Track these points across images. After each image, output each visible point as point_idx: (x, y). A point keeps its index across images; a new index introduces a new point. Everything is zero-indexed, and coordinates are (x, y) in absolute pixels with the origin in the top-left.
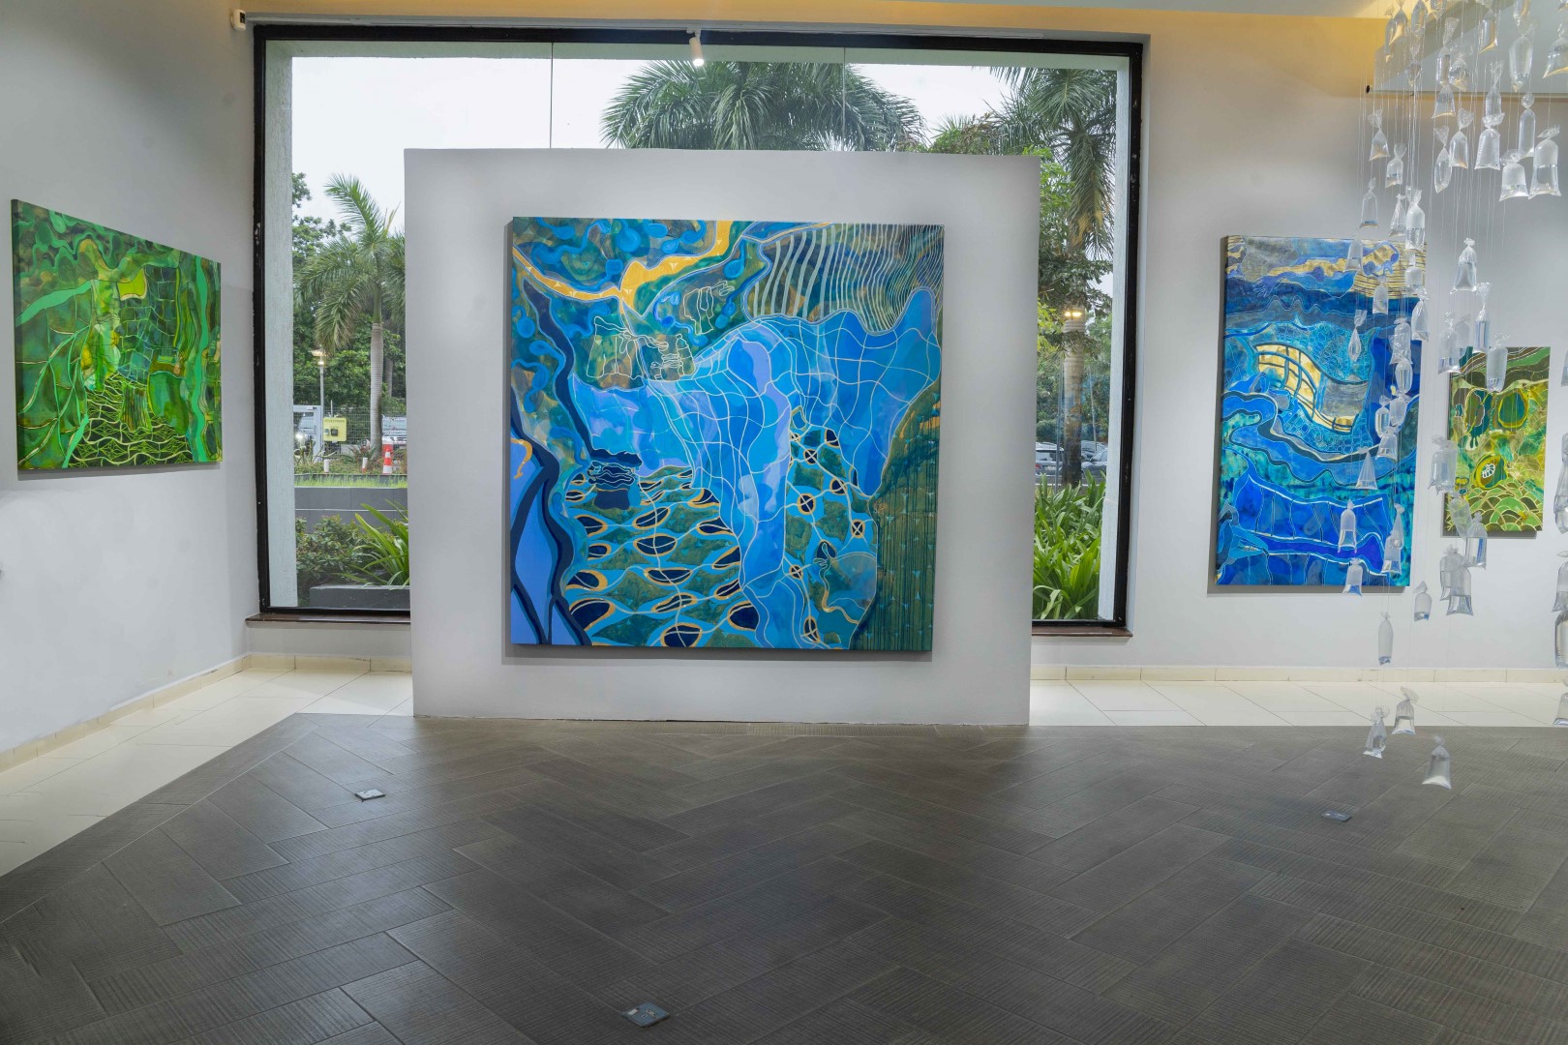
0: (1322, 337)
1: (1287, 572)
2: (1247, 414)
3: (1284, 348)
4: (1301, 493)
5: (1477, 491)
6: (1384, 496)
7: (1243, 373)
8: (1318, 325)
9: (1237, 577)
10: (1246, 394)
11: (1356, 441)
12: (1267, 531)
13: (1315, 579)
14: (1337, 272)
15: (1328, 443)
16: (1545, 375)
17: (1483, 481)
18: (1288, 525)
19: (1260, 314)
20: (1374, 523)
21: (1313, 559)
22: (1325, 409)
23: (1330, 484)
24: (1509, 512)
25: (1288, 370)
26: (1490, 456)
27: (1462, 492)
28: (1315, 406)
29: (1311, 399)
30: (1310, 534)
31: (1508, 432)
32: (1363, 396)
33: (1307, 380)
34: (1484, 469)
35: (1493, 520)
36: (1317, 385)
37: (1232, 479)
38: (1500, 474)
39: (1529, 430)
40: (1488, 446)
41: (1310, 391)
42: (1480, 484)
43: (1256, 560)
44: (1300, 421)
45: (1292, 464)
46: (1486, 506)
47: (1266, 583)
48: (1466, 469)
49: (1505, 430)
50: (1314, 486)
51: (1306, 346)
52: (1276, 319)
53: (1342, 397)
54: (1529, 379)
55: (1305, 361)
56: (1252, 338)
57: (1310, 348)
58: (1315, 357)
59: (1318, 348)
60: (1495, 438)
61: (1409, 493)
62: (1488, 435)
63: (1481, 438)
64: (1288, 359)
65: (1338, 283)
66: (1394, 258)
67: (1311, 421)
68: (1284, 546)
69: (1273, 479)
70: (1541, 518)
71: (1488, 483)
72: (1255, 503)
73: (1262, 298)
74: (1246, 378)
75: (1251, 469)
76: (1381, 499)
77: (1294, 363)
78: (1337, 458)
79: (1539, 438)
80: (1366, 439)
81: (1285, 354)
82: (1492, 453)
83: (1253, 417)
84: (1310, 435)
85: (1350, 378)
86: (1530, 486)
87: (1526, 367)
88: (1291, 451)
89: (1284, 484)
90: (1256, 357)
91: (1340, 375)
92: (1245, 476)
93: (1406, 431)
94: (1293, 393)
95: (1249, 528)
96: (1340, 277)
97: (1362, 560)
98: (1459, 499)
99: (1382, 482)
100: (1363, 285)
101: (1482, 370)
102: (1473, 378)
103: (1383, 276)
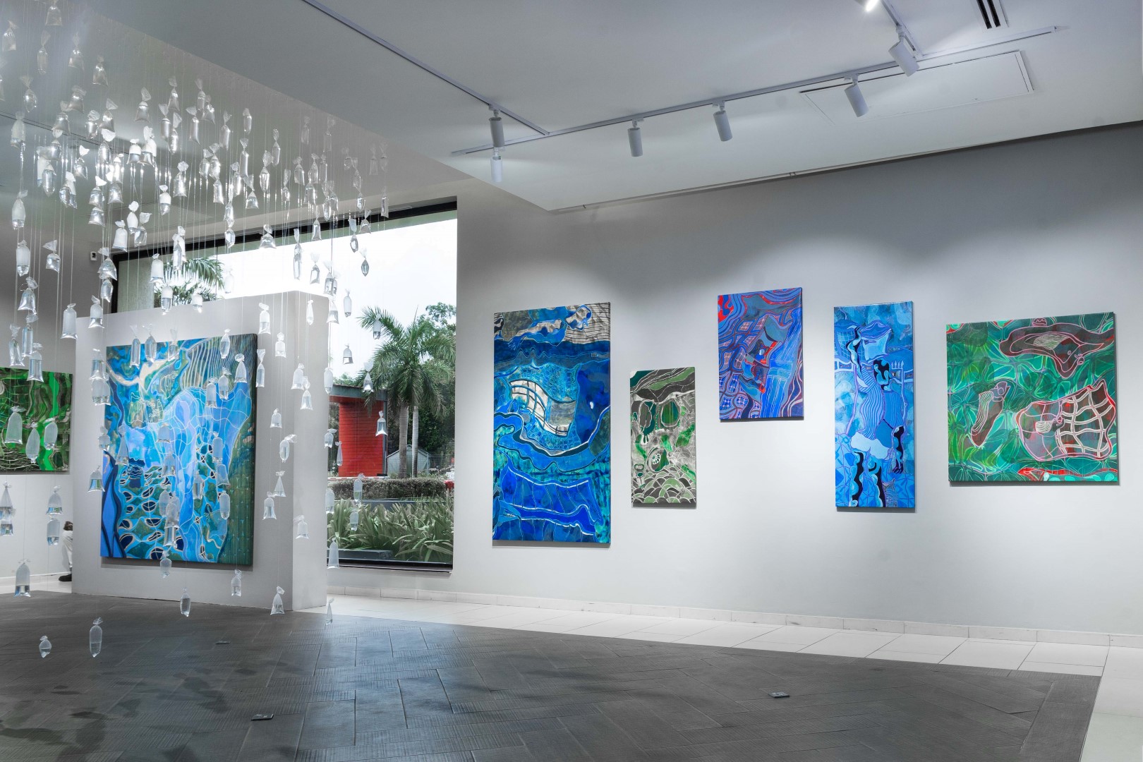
0: (548, 373)
1: (532, 532)
2: (507, 427)
3: (526, 382)
4: (539, 478)
5: (650, 474)
6: (589, 479)
7: (504, 400)
8: (545, 365)
9: (504, 534)
10: (506, 414)
11: (570, 441)
12: (520, 504)
13: (548, 537)
14: (554, 329)
15: (553, 444)
16: (692, 387)
17: (654, 467)
18: (532, 500)
19: (512, 362)
20: (584, 498)
21: (547, 522)
22: (551, 421)
23: (556, 471)
24: (672, 489)
25: (529, 396)
26: (657, 448)
27: (640, 475)
29: (542, 414)
30: (545, 505)
31: (668, 431)
32: (573, 411)
33: (540, 402)
34: (654, 458)
35: (661, 495)
36: (546, 405)
37: (499, 470)
38: (664, 461)
39: (681, 429)
40: (655, 441)
41: (541, 409)
42: (651, 469)
43: (514, 523)
44: (537, 429)
45: (533, 459)
46: (656, 485)
47: (519, 539)
48: (642, 458)
49: (666, 429)
50: (546, 473)
51: (539, 379)
52: (521, 363)
53: (560, 412)
54: (680, 391)
55: (538, 390)
56: (508, 377)
57: (541, 381)
58: (544, 387)
59: (546, 380)
60: (659, 435)
61: (605, 476)
62: (654, 433)
63: (650, 436)
64: (529, 389)
65: (556, 336)
66: (589, 315)
67: (543, 429)
68: (530, 514)
69: (522, 469)
70: (694, 493)
71: (657, 468)
72: (512, 485)
73: (513, 351)
74: (506, 404)
75: (510, 463)
76: (587, 481)
77: (532, 391)
78: (560, 454)
79: (689, 434)
80: (576, 439)
81: (527, 386)
82: (658, 446)
83: (510, 429)
84: (543, 439)
85: (565, 399)
86: (685, 469)
87: (677, 383)
88: (532, 449)
89: (529, 472)
90: (511, 390)
91: (559, 397)
92: (507, 467)
93: (601, 434)
94: (532, 411)
95: (509, 502)
96: (557, 332)
97: (577, 524)
98: (638, 480)
99: (588, 469)
100: (572, 336)
101: (648, 387)
102: (643, 393)
103: (582, 329)
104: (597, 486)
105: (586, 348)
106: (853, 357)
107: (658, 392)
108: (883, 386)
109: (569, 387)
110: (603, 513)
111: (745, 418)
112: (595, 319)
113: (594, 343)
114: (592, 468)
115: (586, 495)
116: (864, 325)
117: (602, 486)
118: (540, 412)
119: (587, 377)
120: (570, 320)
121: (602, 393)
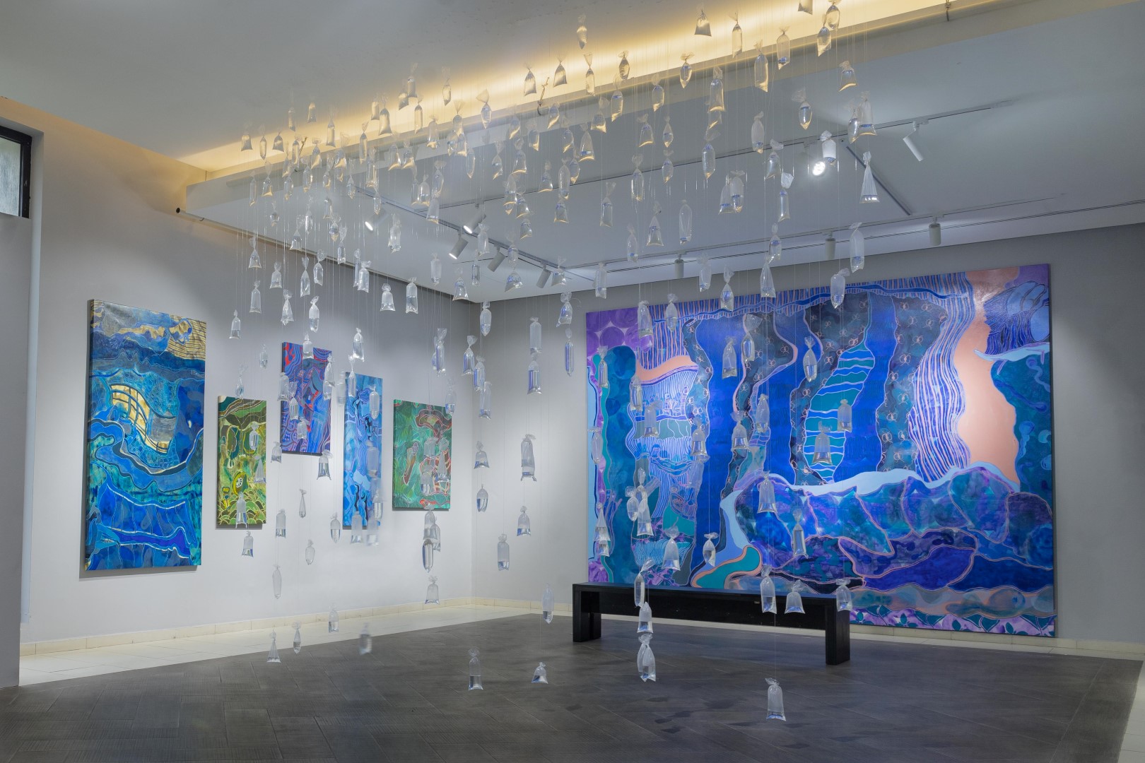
0: (150, 383)
1: (132, 558)
2: (106, 436)
3: (128, 388)
4: (139, 497)
5: (234, 497)
6: (185, 500)
7: (103, 405)
8: (148, 373)
9: (102, 563)
10: (105, 422)
11: (170, 459)
12: (119, 527)
13: (148, 563)
14: (158, 336)
15: (154, 461)
16: (264, 419)
17: (237, 490)
18: (132, 522)
19: (114, 362)
20: (181, 521)
21: (147, 547)
22: (152, 435)
23: (156, 491)
24: (250, 511)
25: (130, 405)
26: (240, 473)
27: (227, 497)
28: (147, 433)
29: (144, 427)
30: (144, 528)
31: (248, 457)
32: (173, 427)
33: (142, 413)
34: (237, 481)
36: (147, 417)
37: (97, 487)
38: (245, 486)
39: (258, 456)
40: (239, 465)
41: (143, 421)
42: (235, 492)
43: (112, 549)
44: (138, 444)
45: (133, 476)
47: (118, 567)
48: (228, 481)
49: (247, 455)
50: (146, 492)
51: (141, 387)
52: (123, 366)
53: (162, 427)
54: (257, 421)
55: (140, 399)
56: (108, 379)
57: (144, 390)
58: (146, 397)
59: (148, 390)
60: (242, 460)
61: (199, 498)
62: (238, 457)
63: (235, 460)
64: (131, 397)
65: (159, 344)
66: (190, 331)
67: (145, 444)
68: (129, 538)
69: (122, 487)
70: (265, 515)
71: (239, 491)
72: (111, 506)
73: (114, 350)
74: (105, 409)
75: (108, 479)
76: (184, 502)
77: (134, 400)
78: (160, 472)
79: (262, 462)
80: (175, 458)
81: (129, 393)
82: (241, 470)
83: (110, 439)
84: (144, 454)
85: (166, 414)
86: (259, 493)
87: (255, 413)
88: (133, 466)
89: (129, 491)
90: (111, 393)
91: (161, 411)
92: (105, 485)
93: (197, 454)
94: (133, 422)
95: (108, 525)
96: (160, 340)
97: (174, 548)
98: (225, 502)
99: (185, 490)
100: (173, 347)
101: (235, 413)
102: (231, 419)
103: (183, 342)
104: (193, 508)
105: (187, 364)
106: (356, 413)
107: (241, 420)
108: (369, 437)
109: (170, 401)
110: (197, 535)
111: (297, 452)
112: (195, 335)
113: (193, 361)
114: (189, 489)
115: (183, 516)
116: (362, 390)
117: (197, 507)
118: (141, 425)
119: (186, 393)
120: (173, 330)
121: (199, 413)
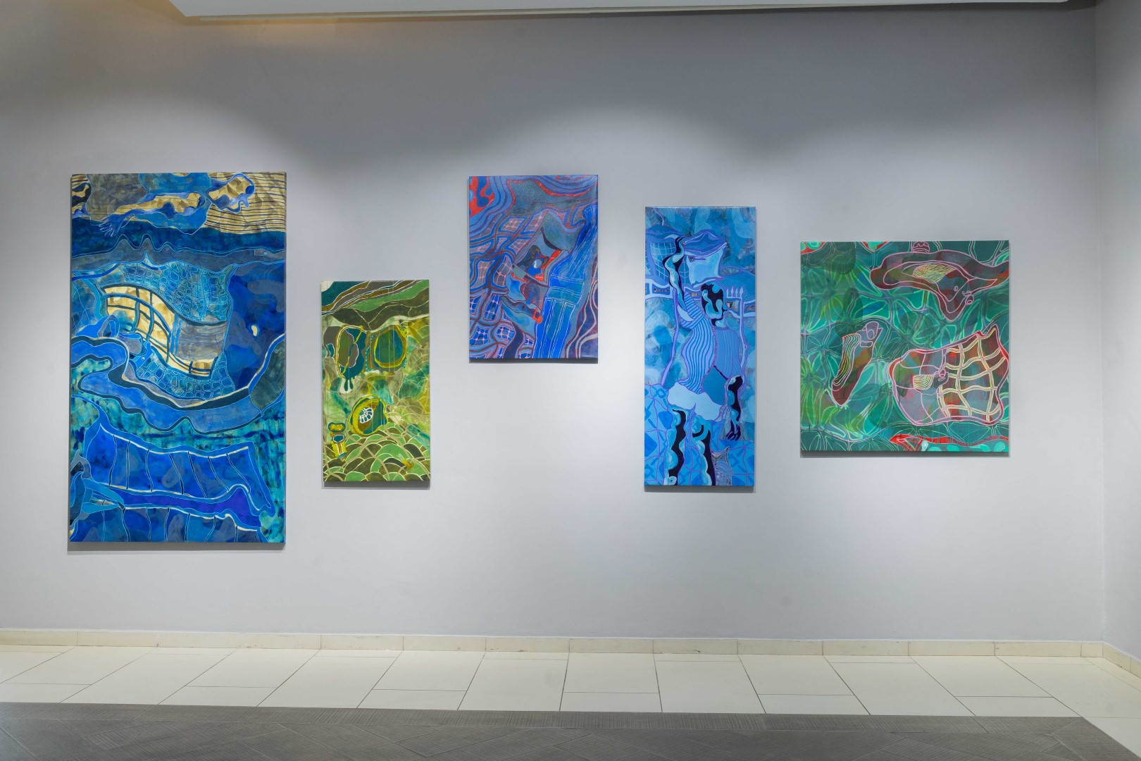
0: (174, 276)
1: (146, 527)
2: (96, 359)
3: (134, 289)
4: (158, 442)
5: (356, 438)
6: (249, 444)
7: (91, 316)
8: (170, 264)
9: (91, 533)
10: (95, 339)
11: (217, 385)
12: (122, 484)
13: (176, 535)
14: (186, 208)
15: (185, 389)
16: (425, 310)
17: (361, 426)
18: (145, 477)
19: (108, 255)
20: (239, 474)
21: (173, 513)
22: (181, 352)
23: (189, 432)
24: (391, 460)
25: (139, 312)
26: (367, 399)
27: (338, 439)
28: (169, 349)
29: (164, 341)
30: (169, 486)
31: (386, 373)
32: (222, 338)
33: (160, 322)
34: (362, 413)
35: (374, 469)
36: (171, 327)
37: (83, 429)
38: (379, 418)
39: (408, 371)
40: (364, 388)
41: (163, 333)
42: (358, 430)
43: (110, 515)
44: (154, 366)
45: (147, 412)
46: (365, 454)
47: (122, 539)
48: (341, 413)
49: (382, 370)
50: (171, 435)
51: (157, 285)
52: (124, 259)
53: (197, 339)
54: (406, 314)
55: (157, 302)
56: (99, 279)
57: (162, 289)
58: (168, 298)
59: (172, 287)
60: (371, 379)
61: (278, 440)
62: (363, 375)
63: (356, 380)
64: (139, 301)
65: (189, 219)
66: (249, 190)
67: (166, 365)
68: (141, 499)
69: (126, 428)
70: (428, 466)
71: (366, 429)
72: (108, 454)
73: (108, 238)
74: (94, 322)
75: (103, 418)
76: (247, 448)
77: (145, 305)
78: (196, 404)
79: (420, 379)
80: (227, 383)
81: (135, 296)
82: (369, 395)
83: (103, 363)
84: (165, 380)
85: (206, 319)
86: (413, 431)
87: (400, 302)
88: (145, 397)
89: (139, 433)
90: (104, 299)
91: (196, 316)
92: (97, 425)
93: (272, 375)
94: (145, 336)
95: (103, 480)
96: (191, 212)
97: (227, 515)
98: (336, 447)
99: (247, 429)
100: (218, 220)
101: (353, 307)
102: (343, 315)
103: (237, 210)
104: (264, 456)
105: (245, 241)
106: (673, 279)
107: (369, 315)
108: (714, 321)
109: (214, 300)
110: (273, 497)
111: (509, 357)
112: (261, 196)
113: (258, 235)
114: (255, 428)
115: (245, 468)
116: (690, 235)
117: (272, 455)
118: (159, 338)
119: (246, 286)
120: (215, 195)
121: (274, 312)
